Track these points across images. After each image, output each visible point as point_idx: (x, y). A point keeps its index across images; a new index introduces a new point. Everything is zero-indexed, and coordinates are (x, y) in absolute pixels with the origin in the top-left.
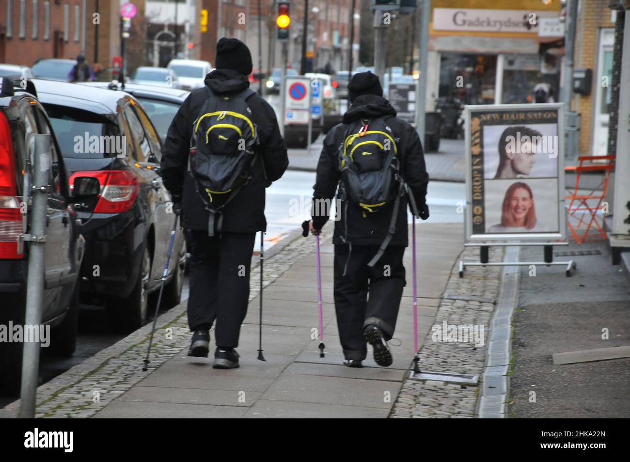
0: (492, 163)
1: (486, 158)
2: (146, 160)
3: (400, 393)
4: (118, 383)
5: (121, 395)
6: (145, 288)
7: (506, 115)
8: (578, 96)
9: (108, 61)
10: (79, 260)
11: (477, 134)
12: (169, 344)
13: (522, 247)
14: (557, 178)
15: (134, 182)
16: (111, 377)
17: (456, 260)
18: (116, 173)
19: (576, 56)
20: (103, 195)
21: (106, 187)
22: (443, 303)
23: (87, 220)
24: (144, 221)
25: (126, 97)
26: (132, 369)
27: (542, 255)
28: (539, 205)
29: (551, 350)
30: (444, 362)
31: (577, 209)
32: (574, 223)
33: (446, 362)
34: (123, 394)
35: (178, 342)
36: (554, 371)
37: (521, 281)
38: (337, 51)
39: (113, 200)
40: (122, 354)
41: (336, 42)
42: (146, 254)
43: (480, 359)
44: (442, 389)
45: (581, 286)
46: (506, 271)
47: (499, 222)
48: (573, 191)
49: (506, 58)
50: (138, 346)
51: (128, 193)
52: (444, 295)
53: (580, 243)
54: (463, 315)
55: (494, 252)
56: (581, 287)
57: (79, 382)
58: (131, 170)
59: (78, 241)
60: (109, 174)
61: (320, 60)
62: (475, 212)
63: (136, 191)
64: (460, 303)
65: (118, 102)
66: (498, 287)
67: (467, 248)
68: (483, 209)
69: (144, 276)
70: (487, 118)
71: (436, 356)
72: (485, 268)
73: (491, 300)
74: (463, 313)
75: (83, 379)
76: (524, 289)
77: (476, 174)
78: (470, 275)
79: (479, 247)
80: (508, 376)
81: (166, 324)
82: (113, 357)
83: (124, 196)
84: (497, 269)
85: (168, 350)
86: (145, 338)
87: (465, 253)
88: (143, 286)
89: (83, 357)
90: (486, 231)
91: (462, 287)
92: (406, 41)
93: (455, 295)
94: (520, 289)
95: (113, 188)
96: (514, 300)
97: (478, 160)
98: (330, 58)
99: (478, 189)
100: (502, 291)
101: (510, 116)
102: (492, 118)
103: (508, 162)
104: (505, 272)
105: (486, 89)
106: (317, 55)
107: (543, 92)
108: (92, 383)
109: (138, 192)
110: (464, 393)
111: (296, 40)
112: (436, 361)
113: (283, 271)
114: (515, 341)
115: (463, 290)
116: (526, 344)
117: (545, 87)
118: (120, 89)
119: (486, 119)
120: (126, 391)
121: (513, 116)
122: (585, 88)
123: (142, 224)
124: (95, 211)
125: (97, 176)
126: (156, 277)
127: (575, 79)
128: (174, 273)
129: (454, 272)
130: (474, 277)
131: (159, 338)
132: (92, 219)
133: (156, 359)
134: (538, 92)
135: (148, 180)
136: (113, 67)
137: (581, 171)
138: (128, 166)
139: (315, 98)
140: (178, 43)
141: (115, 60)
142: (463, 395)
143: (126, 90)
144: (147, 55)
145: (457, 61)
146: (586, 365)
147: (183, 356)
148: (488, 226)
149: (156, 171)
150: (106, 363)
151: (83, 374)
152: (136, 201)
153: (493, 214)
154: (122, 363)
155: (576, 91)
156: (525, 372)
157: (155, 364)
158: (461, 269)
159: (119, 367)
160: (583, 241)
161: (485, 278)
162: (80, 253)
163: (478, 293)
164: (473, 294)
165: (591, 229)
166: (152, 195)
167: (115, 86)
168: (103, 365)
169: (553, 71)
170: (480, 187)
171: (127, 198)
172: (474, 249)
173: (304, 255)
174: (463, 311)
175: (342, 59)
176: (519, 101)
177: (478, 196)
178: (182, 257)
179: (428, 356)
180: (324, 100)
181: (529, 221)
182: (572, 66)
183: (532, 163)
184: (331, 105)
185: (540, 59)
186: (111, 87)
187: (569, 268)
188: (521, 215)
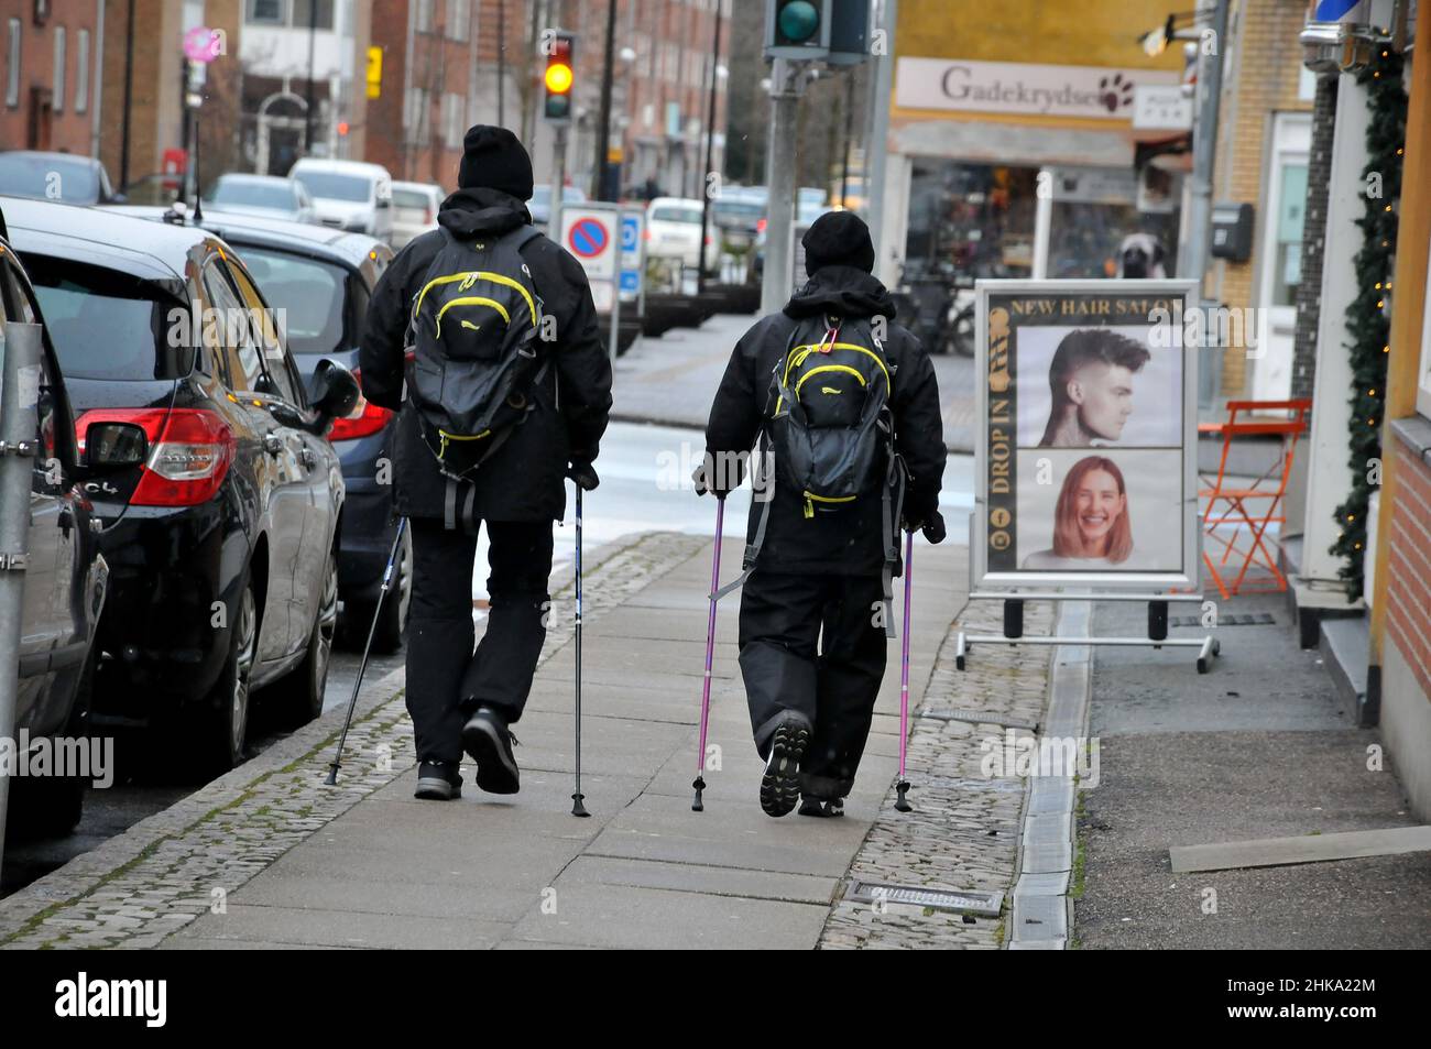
0: (1034, 411)
1: (1020, 401)
2: (252, 385)
3: (825, 929)
4: (180, 896)
5: (187, 925)
6: (243, 679)
7: (1068, 304)
8: (1221, 264)
9: (151, 158)
10: (95, 611)
11: (1003, 346)
12: (298, 807)
13: (1095, 603)
14: (1182, 448)
15: (223, 435)
16: (164, 882)
17: (949, 630)
18: (181, 413)
19: (1218, 174)
20: (151, 465)
21: (160, 447)
22: (920, 728)
23: (114, 520)
24: (244, 526)
25: (208, 243)
26: (214, 865)
27: (1143, 623)
28: (1137, 508)
29: (1167, 838)
30: (922, 861)
31: (1223, 520)
32: (1215, 551)
33: (930, 863)
34: (192, 922)
35: (319, 805)
36: (1173, 886)
37: (1095, 681)
38: (676, 148)
39: (175, 477)
40: (188, 830)
41: (672, 129)
42: (248, 602)
43: (1006, 856)
44: (920, 924)
45: (1230, 694)
46: (1061, 655)
47: (1049, 546)
48: (1214, 480)
49: (1058, 176)
50: (227, 811)
51: (209, 462)
52: (922, 708)
53: (1226, 598)
54: (964, 755)
55: (1034, 614)
56: (1232, 697)
57: (91, 891)
58: (218, 409)
59: (94, 567)
60: (166, 416)
61: (635, 167)
62: (995, 521)
63: (227, 456)
64: (960, 729)
65: (189, 253)
66: (1044, 692)
67: (973, 603)
68: (1013, 515)
69: (243, 652)
70: (1025, 309)
71: (906, 848)
72: (1014, 650)
73: (1028, 721)
74: (965, 751)
75: (99, 885)
76: (1102, 700)
77: (997, 435)
78: (979, 663)
79: (1004, 601)
80: (1070, 896)
81: (290, 762)
82: (169, 837)
83: (200, 468)
84: (1041, 652)
85: (296, 821)
86: (243, 793)
87: (968, 613)
88: (238, 675)
89: (99, 835)
90: (1019, 566)
91: (963, 692)
92: (832, 132)
93: (946, 709)
94: (1093, 699)
95: (176, 448)
96: (1080, 723)
97: (1004, 403)
98: (659, 164)
99: (1002, 470)
100: (1053, 702)
101: (1077, 306)
102: (1036, 308)
103: (1072, 411)
104: (1059, 660)
105: (1015, 243)
106: (630, 157)
107: (1141, 254)
108: (120, 895)
109: (233, 459)
110: (969, 933)
111: (582, 120)
112: (907, 860)
113: (556, 647)
114: (1083, 818)
115: (965, 699)
116: (1109, 824)
117: (1145, 242)
118: (191, 223)
119: (1020, 311)
120: (199, 915)
121: (1083, 306)
122: (1237, 248)
123: (239, 533)
124: (131, 501)
125: (139, 421)
126: (269, 654)
127: (1217, 226)
128: (310, 646)
129: (943, 655)
130: (990, 668)
131: (273, 795)
132: (124, 519)
133: (268, 841)
134: (1128, 253)
135: (254, 433)
136: (164, 173)
137: (1232, 434)
138: (210, 399)
139: (626, 254)
140: (314, 121)
141: (169, 156)
142: (967, 938)
143: (204, 225)
144: (241, 147)
145: (948, 178)
146: (1245, 875)
147: (330, 837)
148: (1022, 555)
149: (273, 413)
150: (153, 849)
151: (101, 874)
152: (227, 480)
153: (1035, 527)
154: (191, 851)
155: (1217, 252)
156: (1107, 888)
157: (264, 854)
158: (960, 651)
159: (183, 860)
160: (1235, 593)
161: (1015, 672)
162: (98, 597)
163: (999, 706)
164: (987, 707)
165: (1251, 565)
166: (262, 466)
167: (181, 217)
168: (145, 854)
169: (1165, 207)
170: (1007, 464)
171: (206, 473)
172: (989, 605)
173: (606, 611)
174: (966, 745)
175: (686, 166)
176: (1088, 272)
177: (1000, 485)
178: (326, 610)
179: (887, 848)
180: (648, 259)
181: (1114, 545)
182: (1209, 195)
183: (1125, 413)
184: (661, 272)
185: (1136, 179)
186: (169, 219)
187: (1203, 653)
188: (1099, 532)
